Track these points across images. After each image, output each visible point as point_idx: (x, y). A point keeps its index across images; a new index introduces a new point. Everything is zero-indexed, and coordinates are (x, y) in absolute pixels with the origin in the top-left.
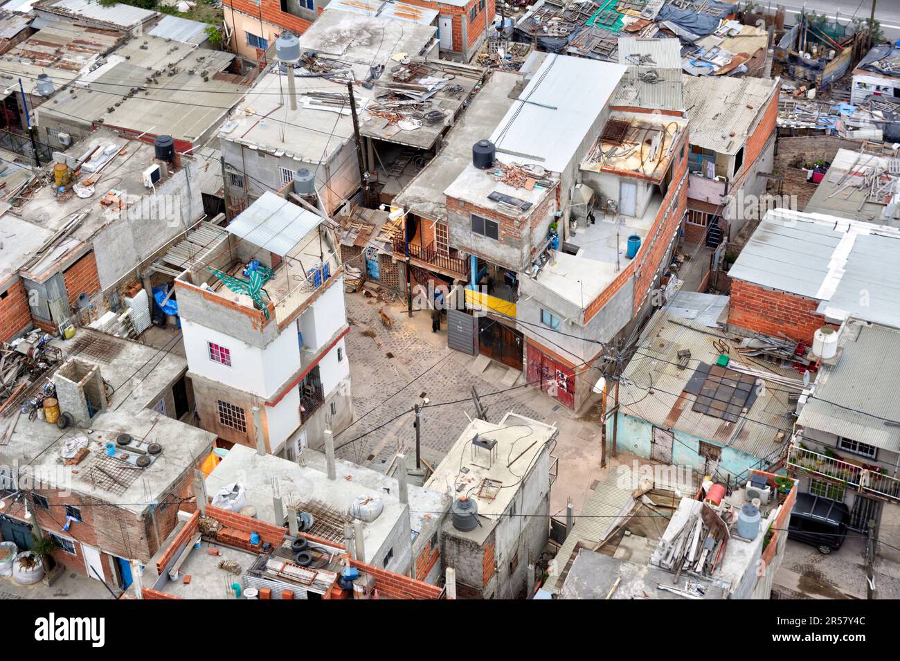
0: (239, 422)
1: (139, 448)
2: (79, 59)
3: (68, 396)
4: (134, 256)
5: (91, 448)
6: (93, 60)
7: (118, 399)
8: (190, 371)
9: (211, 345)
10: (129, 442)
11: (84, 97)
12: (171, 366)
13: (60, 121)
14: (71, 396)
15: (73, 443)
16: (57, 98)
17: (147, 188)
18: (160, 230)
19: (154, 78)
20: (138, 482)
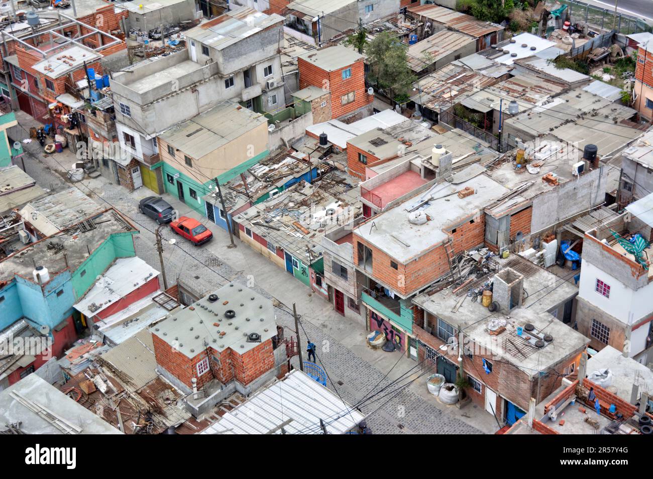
0: (605, 337)
1: (539, 335)
2: (537, 96)
3: (500, 291)
4: (555, 217)
5: (507, 328)
6: (545, 99)
7: (529, 302)
8: (579, 295)
9: (598, 281)
10: (532, 330)
11: (536, 119)
12: (567, 290)
13: (519, 130)
14: (502, 292)
15: (497, 321)
16: (518, 116)
17: (574, 175)
18: (575, 204)
19: (582, 116)
20: (534, 356)
